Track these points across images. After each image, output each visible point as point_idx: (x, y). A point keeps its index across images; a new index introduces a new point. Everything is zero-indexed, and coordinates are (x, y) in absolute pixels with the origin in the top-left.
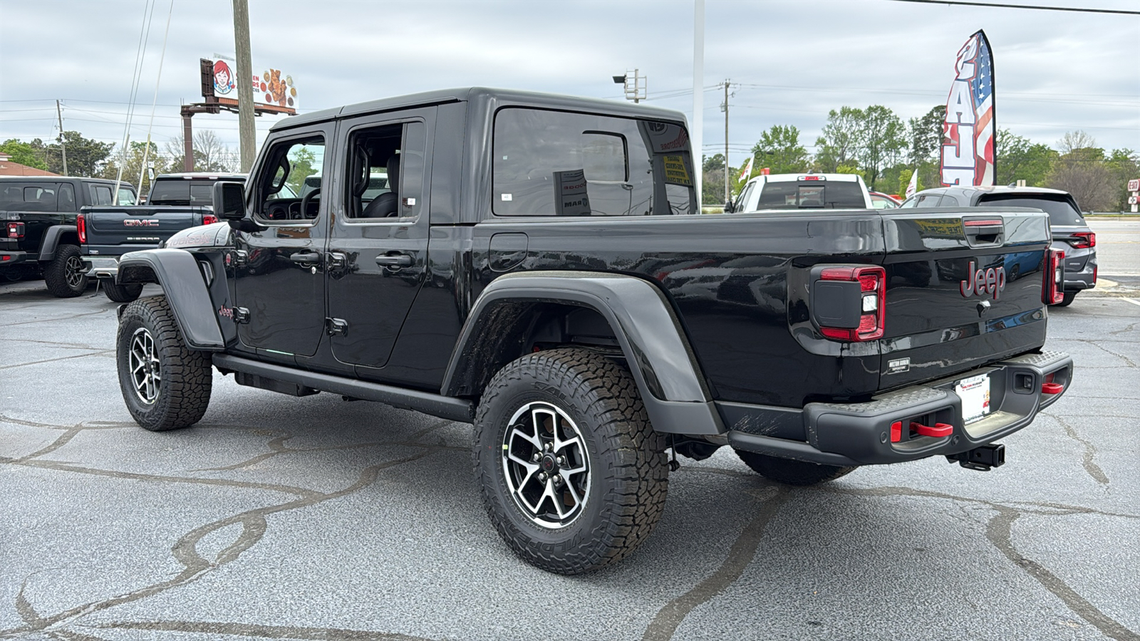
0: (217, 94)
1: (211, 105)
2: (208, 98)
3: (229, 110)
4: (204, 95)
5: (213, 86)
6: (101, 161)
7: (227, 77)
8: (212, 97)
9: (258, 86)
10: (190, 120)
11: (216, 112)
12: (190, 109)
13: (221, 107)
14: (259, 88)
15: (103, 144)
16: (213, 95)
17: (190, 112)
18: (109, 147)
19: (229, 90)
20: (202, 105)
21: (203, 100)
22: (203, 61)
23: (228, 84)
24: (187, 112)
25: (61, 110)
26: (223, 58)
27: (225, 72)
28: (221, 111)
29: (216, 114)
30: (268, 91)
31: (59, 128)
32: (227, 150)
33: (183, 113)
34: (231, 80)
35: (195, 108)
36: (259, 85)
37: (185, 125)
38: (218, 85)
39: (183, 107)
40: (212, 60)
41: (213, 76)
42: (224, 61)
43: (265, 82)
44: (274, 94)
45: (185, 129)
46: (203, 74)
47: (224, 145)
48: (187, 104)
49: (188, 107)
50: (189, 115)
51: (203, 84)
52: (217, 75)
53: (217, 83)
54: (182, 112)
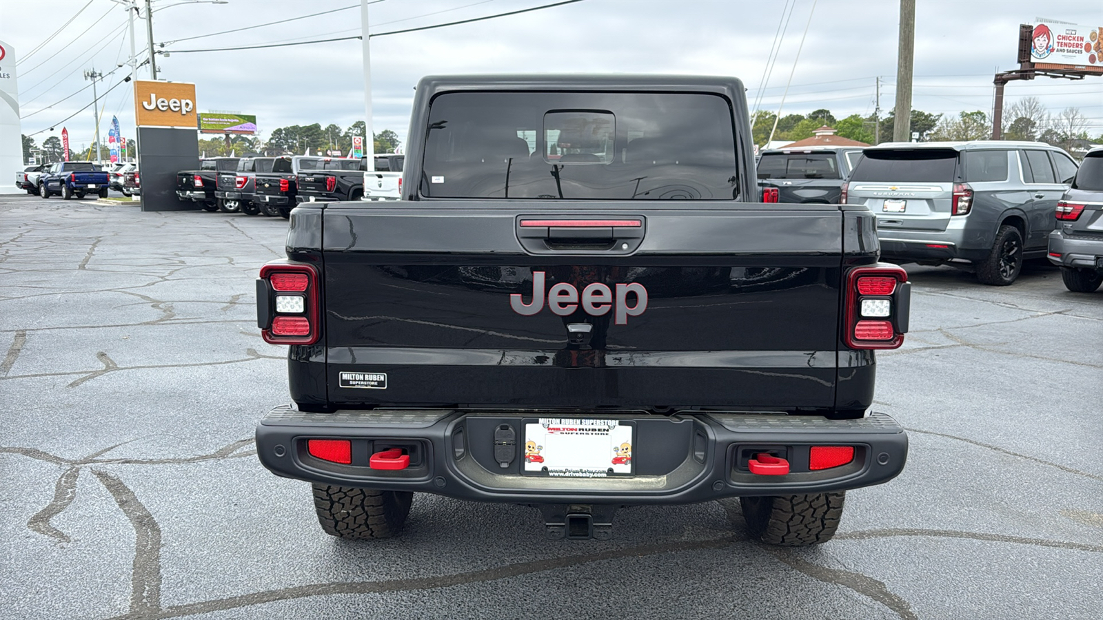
0: (1033, 60)
1: (1026, 71)
2: (1023, 64)
3: (1046, 75)
4: (1019, 62)
5: (1030, 52)
6: (928, 132)
7: (1047, 41)
8: (1028, 63)
9: (1082, 47)
10: (1003, 88)
11: (1030, 78)
12: (1003, 77)
13: (1036, 72)
14: (1083, 49)
15: (930, 115)
16: (1029, 61)
17: (1003, 79)
18: (937, 118)
19: (1047, 54)
20: (1016, 72)
21: (1018, 67)
22: (1023, 27)
23: (1047, 48)
24: (1001, 81)
25: (879, 86)
26: (1046, 21)
27: (1045, 36)
28: (1036, 77)
29: (1030, 80)
30: (1093, 51)
31: (876, 104)
32: (1049, 116)
33: (996, 82)
34: (1051, 43)
35: (1010, 76)
36: (1084, 46)
37: (997, 94)
38: (1035, 50)
39: (997, 76)
40: (1032, 25)
41: (1031, 41)
42: (1046, 24)
43: (1090, 42)
44: (1100, 54)
45: (996, 97)
46: (1021, 40)
47: (1046, 111)
48: (1001, 72)
49: (1002, 75)
50: (1002, 83)
51: (1021, 51)
52: (1036, 40)
53: (1035, 48)
54: (995, 80)
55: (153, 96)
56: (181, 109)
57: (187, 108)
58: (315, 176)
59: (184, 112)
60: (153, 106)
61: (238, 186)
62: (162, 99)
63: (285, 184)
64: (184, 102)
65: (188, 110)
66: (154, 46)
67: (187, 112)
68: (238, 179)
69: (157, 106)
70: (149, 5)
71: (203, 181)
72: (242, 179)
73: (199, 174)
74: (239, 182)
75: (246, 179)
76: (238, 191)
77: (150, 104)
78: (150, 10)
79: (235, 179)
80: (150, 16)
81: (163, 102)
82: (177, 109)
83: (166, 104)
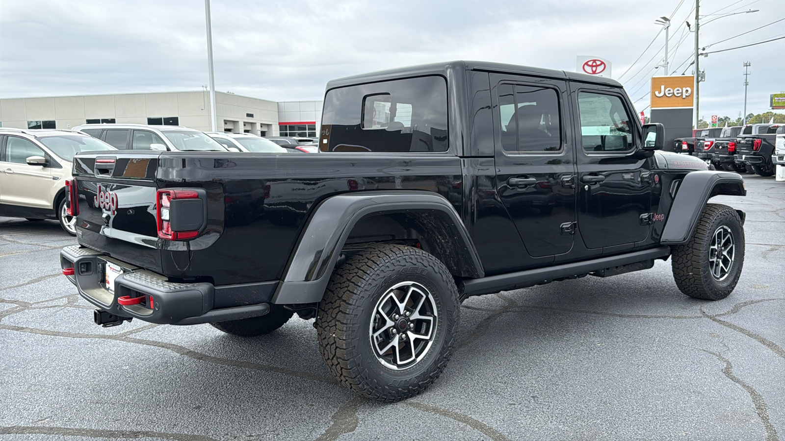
55: (663, 87)
56: (682, 95)
57: (687, 93)
58: (747, 139)
59: (684, 97)
60: (662, 94)
61: (706, 148)
62: (669, 89)
63: (732, 146)
64: (684, 90)
65: (687, 95)
66: (699, 50)
67: (686, 96)
68: (706, 143)
69: (665, 94)
70: (698, 22)
71: (689, 145)
72: (709, 143)
73: (686, 140)
74: (706, 146)
75: (712, 143)
76: (705, 152)
77: (660, 93)
78: (698, 25)
79: (704, 143)
80: (698, 29)
81: (669, 90)
82: (679, 95)
83: (672, 91)
